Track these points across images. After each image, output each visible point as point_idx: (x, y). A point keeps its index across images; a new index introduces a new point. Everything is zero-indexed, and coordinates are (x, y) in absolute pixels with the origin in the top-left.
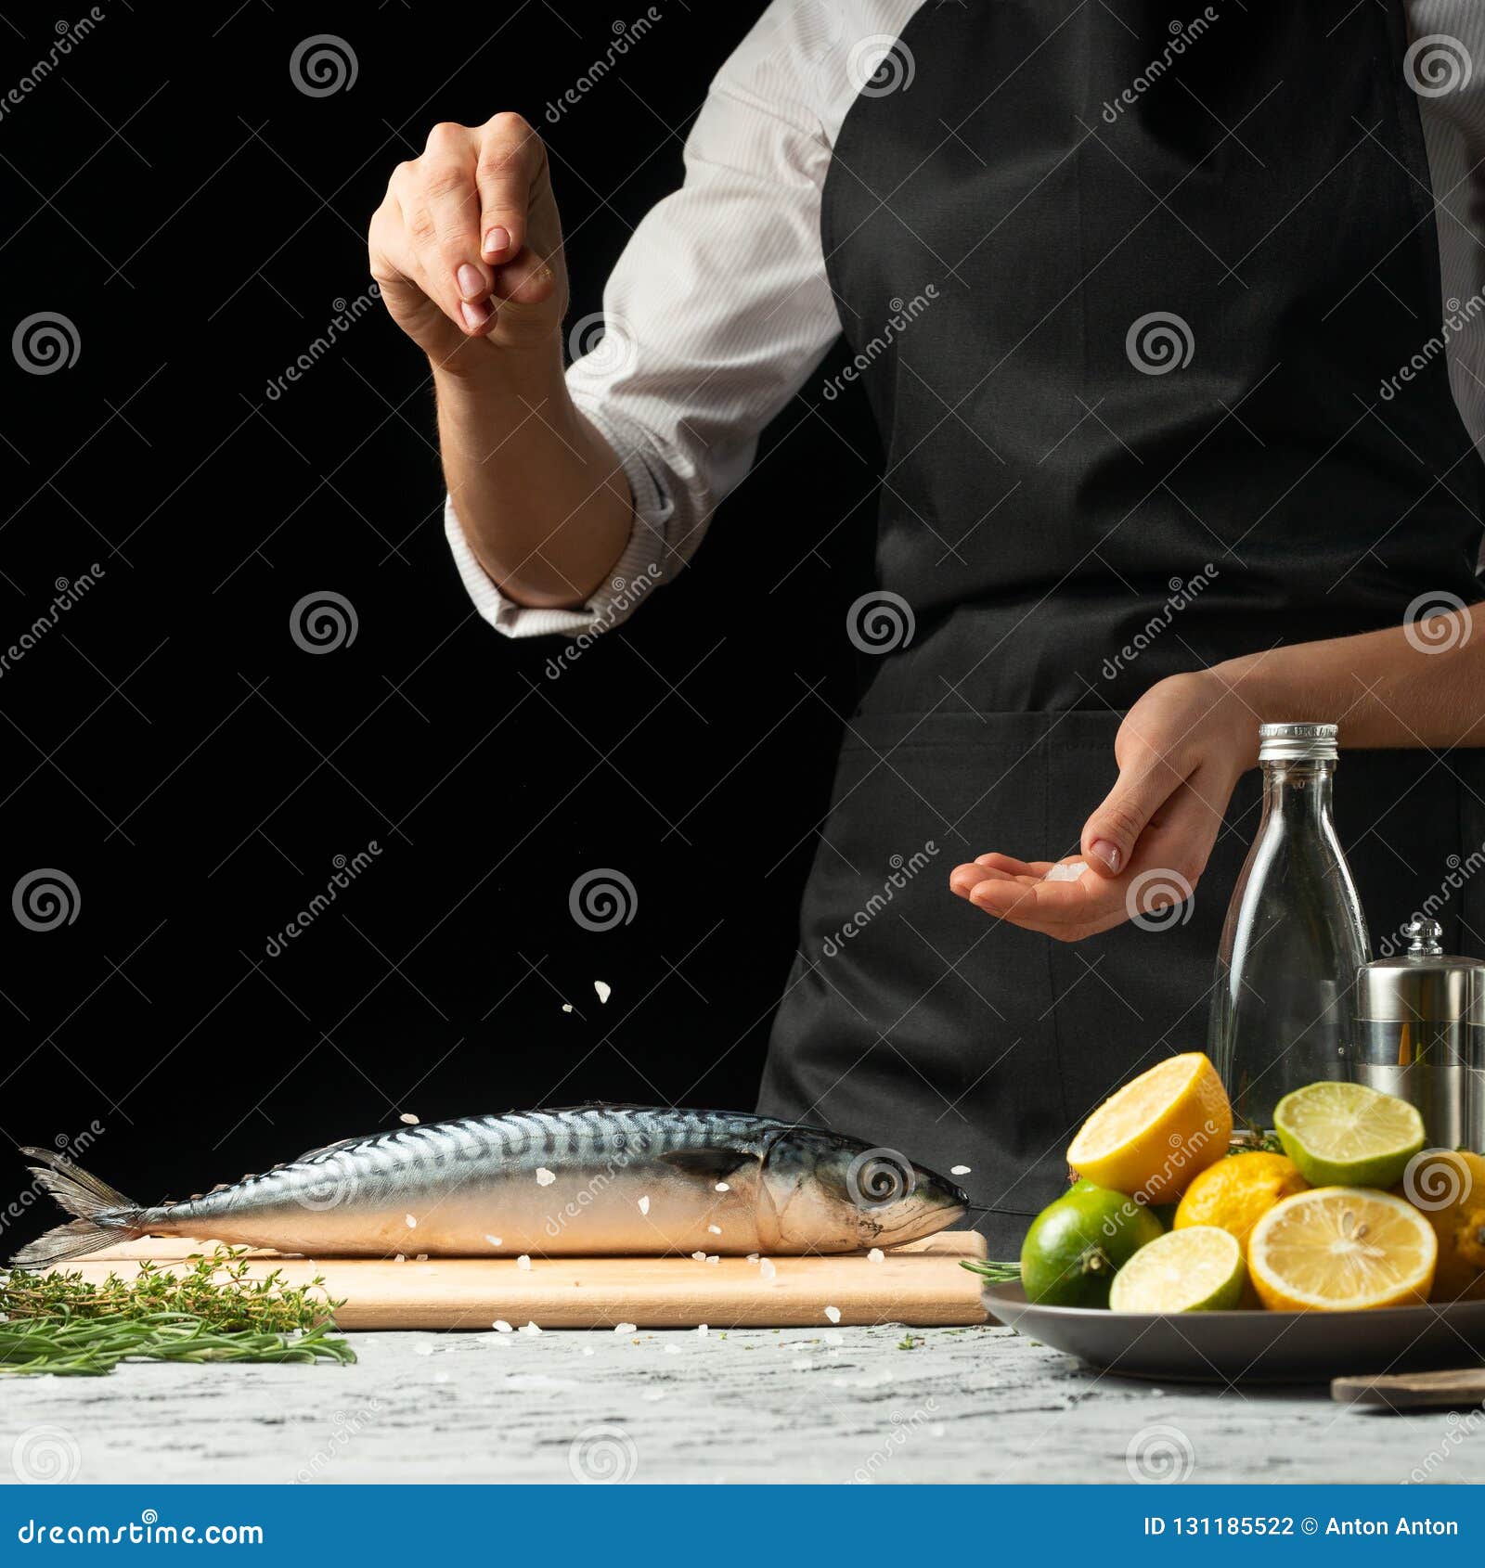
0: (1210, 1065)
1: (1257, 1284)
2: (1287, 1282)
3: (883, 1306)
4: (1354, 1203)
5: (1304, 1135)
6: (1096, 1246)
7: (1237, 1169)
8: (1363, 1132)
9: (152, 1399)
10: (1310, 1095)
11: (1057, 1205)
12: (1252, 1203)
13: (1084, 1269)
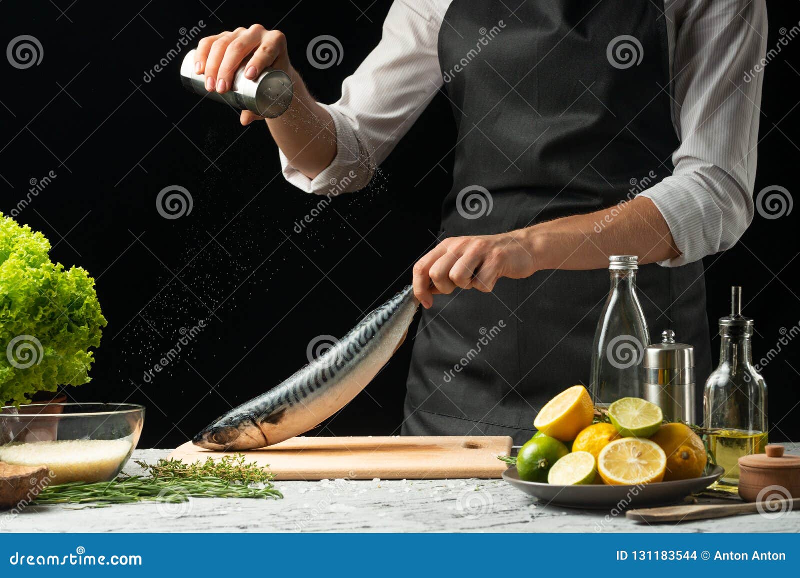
0: (586, 391)
1: (601, 474)
2: (611, 473)
3: (471, 472)
4: (637, 443)
5: (619, 418)
6: (543, 458)
7: (595, 430)
8: (640, 417)
9: (201, 517)
10: (622, 402)
11: (529, 442)
12: (600, 442)
13: (539, 466)
